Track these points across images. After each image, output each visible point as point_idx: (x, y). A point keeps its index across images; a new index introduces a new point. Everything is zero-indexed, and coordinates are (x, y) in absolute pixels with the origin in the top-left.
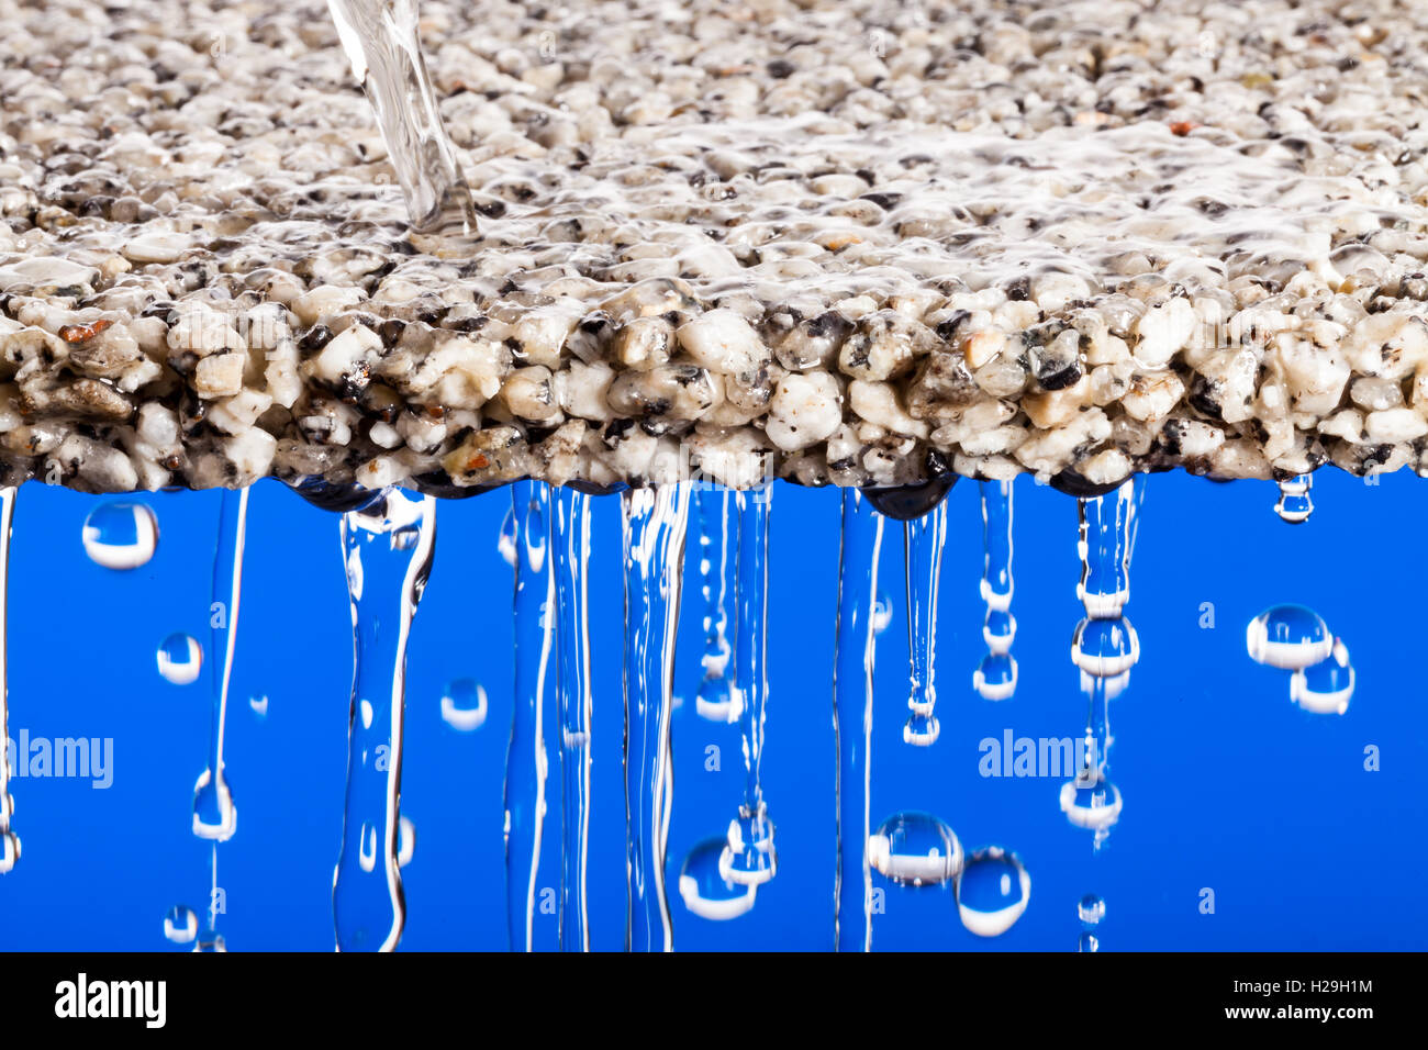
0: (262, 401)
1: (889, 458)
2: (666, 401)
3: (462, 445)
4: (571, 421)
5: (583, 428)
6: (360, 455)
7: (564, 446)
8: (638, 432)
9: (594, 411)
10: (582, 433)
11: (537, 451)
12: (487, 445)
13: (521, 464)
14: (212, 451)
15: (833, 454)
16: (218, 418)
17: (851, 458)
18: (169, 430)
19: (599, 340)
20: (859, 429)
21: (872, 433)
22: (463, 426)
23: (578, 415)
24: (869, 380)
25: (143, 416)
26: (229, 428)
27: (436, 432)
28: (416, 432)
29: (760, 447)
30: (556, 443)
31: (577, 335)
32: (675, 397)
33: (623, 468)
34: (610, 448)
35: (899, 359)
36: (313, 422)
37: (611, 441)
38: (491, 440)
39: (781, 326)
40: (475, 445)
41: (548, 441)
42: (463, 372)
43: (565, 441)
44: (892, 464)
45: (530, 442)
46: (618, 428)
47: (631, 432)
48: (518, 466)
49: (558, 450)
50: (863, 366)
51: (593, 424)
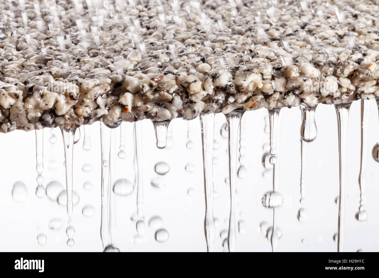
0: (205, 93)
1: (348, 96)
2: (300, 86)
3: (250, 101)
4: (276, 92)
5: (279, 94)
6: (223, 106)
7: (274, 99)
8: (292, 94)
9: (282, 89)
10: (279, 95)
11: (268, 101)
12: (256, 100)
13: (264, 104)
14: (190, 107)
15: (335, 96)
16: (193, 99)
17: (339, 97)
18: (181, 103)
19: (281, 72)
20: (341, 89)
21: (345, 90)
22: (250, 96)
23: (278, 91)
24: (343, 77)
25: (175, 99)
26: (196, 101)
27: (244, 98)
28: (240, 98)
29: (317, 96)
30: (272, 98)
31: (275, 71)
32: (302, 85)
33: (287, 103)
34: (285, 99)
35: (351, 71)
36: (216, 98)
37: (285, 97)
38: (257, 99)
39: (321, 65)
40: (253, 101)
41: (270, 98)
42: (254, 82)
43: (275, 98)
44: (348, 97)
45: (266, 99)
46: (287, 93)
47: (290, 94)
48: (263, 105)
49: (273, 100)
50: (342, 74)
51: (281, 93)
